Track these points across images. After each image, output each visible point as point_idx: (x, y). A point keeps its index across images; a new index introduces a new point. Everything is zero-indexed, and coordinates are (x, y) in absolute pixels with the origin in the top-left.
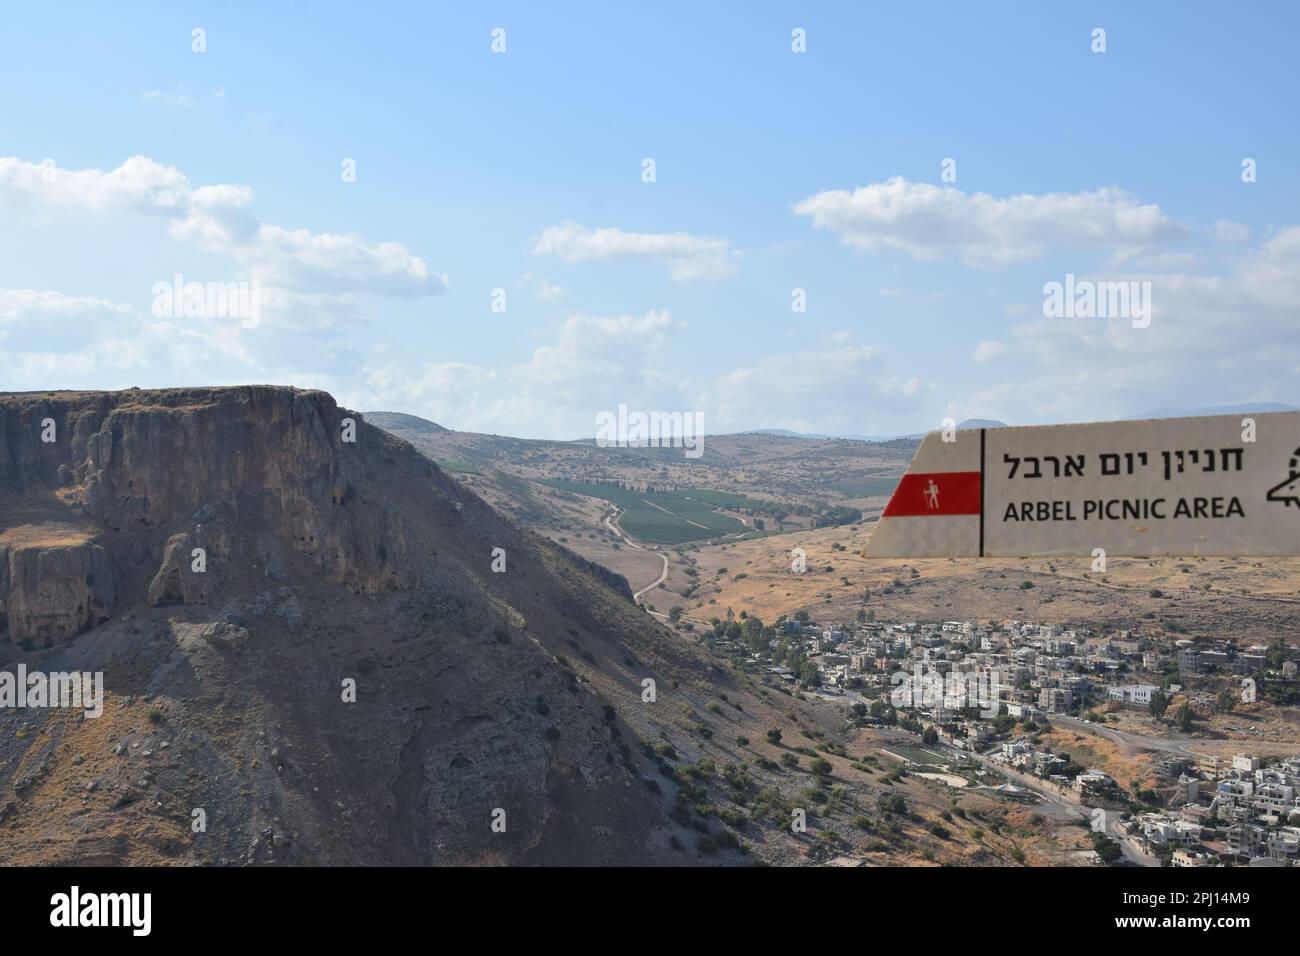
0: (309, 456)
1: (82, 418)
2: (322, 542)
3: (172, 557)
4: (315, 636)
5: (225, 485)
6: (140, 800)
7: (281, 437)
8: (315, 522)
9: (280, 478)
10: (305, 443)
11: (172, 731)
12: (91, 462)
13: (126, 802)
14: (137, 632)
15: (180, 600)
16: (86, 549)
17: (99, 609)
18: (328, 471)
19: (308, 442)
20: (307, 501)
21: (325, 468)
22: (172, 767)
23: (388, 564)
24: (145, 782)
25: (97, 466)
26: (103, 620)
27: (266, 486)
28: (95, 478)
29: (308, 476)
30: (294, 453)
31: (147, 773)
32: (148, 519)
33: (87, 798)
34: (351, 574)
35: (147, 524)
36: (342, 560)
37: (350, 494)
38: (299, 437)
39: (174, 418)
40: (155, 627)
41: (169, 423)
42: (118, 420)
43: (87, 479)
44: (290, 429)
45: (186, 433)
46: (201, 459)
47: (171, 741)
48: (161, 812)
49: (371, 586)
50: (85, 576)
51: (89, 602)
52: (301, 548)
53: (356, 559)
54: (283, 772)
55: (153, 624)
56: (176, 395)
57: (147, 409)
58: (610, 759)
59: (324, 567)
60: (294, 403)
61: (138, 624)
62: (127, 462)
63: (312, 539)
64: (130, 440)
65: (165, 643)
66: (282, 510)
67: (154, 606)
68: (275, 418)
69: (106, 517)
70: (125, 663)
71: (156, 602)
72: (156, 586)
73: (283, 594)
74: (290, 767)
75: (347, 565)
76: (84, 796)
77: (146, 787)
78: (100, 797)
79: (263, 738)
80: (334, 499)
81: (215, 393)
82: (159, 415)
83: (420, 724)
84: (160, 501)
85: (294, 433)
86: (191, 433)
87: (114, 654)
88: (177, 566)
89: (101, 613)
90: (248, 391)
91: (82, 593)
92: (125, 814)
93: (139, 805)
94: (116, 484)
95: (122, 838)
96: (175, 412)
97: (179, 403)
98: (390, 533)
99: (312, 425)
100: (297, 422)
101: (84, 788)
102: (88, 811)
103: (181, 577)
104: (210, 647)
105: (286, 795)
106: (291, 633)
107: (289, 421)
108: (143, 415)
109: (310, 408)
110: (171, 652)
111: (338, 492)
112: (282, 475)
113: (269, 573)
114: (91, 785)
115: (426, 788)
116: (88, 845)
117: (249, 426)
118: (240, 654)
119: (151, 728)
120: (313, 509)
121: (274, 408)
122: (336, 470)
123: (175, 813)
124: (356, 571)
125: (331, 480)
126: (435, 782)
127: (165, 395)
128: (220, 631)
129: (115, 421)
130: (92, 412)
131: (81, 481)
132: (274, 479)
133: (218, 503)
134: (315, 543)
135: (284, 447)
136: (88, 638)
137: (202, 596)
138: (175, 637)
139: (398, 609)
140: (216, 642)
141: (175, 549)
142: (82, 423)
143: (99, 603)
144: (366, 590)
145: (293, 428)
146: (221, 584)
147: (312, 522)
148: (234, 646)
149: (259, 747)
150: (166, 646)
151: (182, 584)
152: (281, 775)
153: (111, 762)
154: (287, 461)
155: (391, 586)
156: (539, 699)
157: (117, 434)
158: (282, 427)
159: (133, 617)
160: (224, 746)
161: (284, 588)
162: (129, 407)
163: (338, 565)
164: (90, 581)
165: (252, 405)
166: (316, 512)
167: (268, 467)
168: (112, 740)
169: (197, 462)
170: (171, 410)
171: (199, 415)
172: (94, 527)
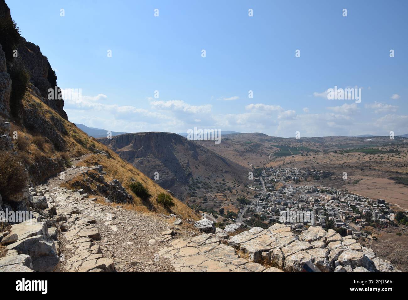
3: (138, 152)
12: (133, 141)
15: (138, 157)
16: (129, 151)
36: (156, 153)
37: (159, 145)
39: (142, 136)
45: (142, 138)
57: (139, 135)
58: (182, 179)
72: (136, 156)
80: (157, 146)
82: (140, 136)
90: (149, 132)
111: (157, 145)
128: (140, 161)
133: (145, 146)
138: (135, 161)
147: (154, 148)
155: (163, 157)
156: (177, 171)
157: (136, 138)
164: (129, 155)
165: (149, 134)
170: (142, 135)
171: (144, 136)
172: (132, 149)
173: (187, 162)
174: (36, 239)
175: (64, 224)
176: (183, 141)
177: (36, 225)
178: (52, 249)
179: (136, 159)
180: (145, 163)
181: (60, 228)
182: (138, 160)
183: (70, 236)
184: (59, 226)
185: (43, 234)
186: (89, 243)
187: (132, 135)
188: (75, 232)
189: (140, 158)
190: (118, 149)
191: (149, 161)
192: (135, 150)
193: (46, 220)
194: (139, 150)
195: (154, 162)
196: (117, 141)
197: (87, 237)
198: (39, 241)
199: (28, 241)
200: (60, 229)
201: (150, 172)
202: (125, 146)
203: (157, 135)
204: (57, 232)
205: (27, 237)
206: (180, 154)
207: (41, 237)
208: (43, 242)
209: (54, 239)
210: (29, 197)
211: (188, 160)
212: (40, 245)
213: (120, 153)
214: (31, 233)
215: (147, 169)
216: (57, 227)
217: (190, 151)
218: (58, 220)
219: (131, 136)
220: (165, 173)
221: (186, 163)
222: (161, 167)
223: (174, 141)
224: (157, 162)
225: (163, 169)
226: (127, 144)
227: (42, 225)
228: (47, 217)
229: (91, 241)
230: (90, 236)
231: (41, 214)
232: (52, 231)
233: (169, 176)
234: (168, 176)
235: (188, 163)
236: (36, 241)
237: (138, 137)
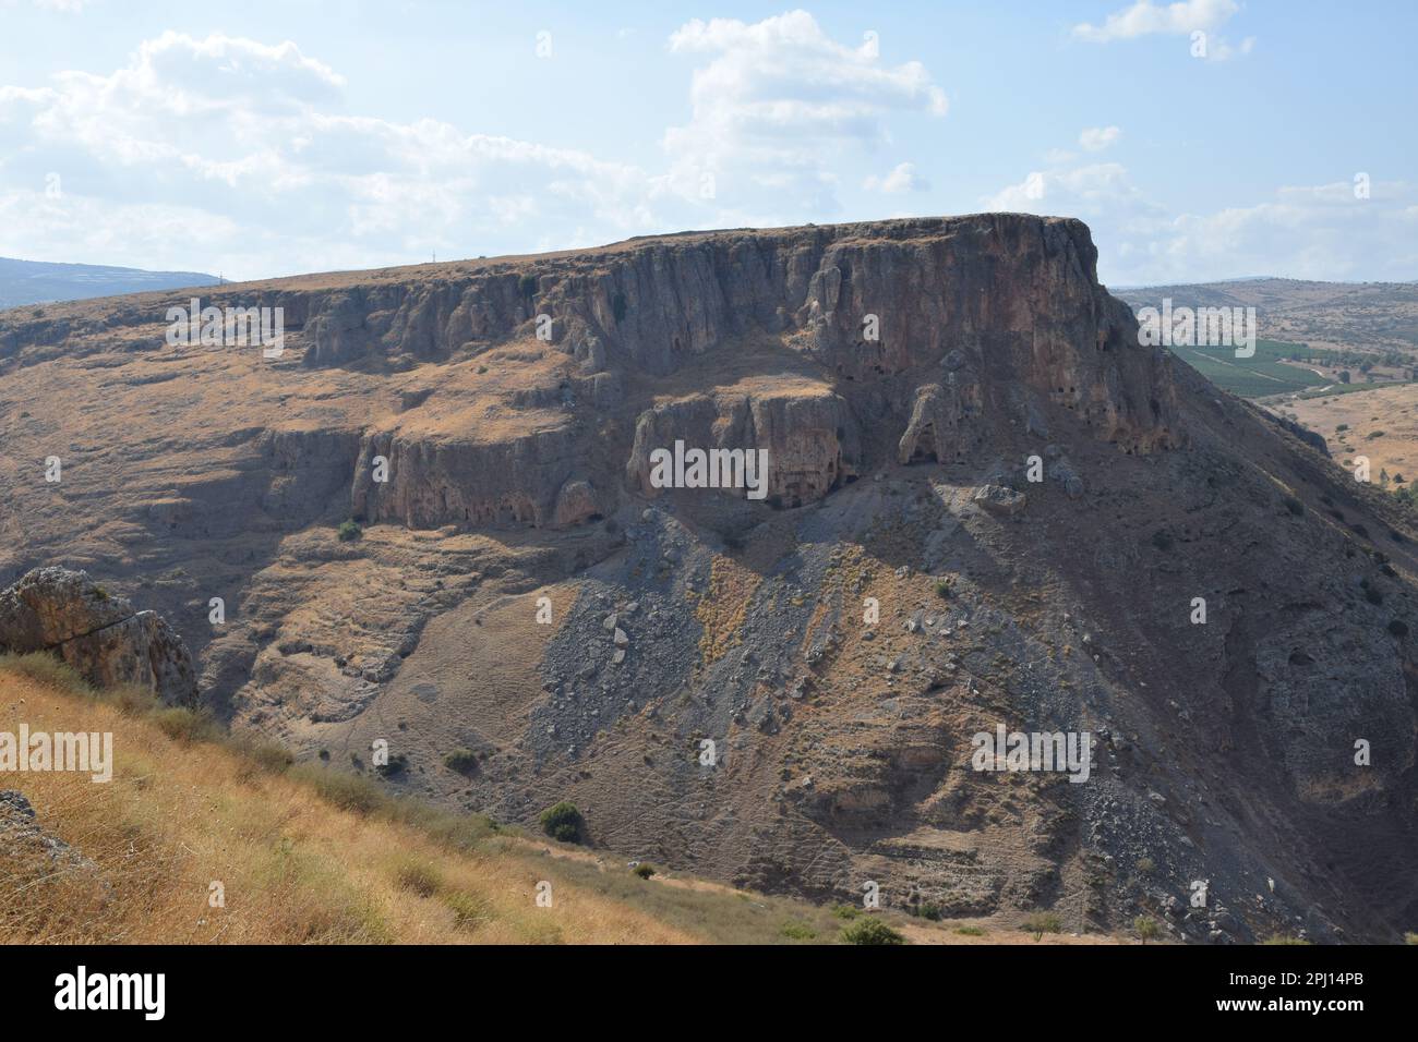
0: (1067, 293)
1: (798, 255)
2: (1086, 394)
3: (924, 410)
4: (1098, 503)
5: (968, 329)
6: (953, 685)
7: (1032, 272)
8: (1077, 371)
9: (1029, 319)
10: (1062, 279)
11: (966, 608)
12: (815, 303)
13: (936, 687)
14: (894, 493)
15: (933, 458)
16: (833, 400)
17: (849, 466)
18: (1089, 312)
19: (1065, 277)
20: (1068, 346)
21: (1085, 307)
22: (977, 649)
23: (1161, 420)
24: (953, 666)
25: (824, 307)
26: (852, 479)
27: (1012, 329)
28: (824, 321)
29: (1067, 317)
30: (1047, 291)
31: (952, 656)
32: (883, 365)
33: (890, 680)
34: (1121, 431)
35: (882, 372)
36: (1112, 415)
37: (1114, 338)
38: (1053, 273)
39: (906, 252)
40: (912, 488)
41: (904, 258)
42: (844, 255)
43: (810, 322)
44: (1043, 262)
45: (921, 268)
46: (940, 298)
47: (968, 619)
48: (977, 701)
49: (1144, 446)
50: (836, 430)
51: (838, 458)
52: (1059, 401)
53: (1129, 412)
54: (1100, 661)
55: (910, 485)
56: (902, 226)
57: (875, 242)
59: (1089, 422)
60: (1045, 231)
61: (895, 484)
62: (858, 302)
63: (1072, 390)
64: (861, 280)
65: (930, 507)
66: (1033, 355)
67: (905, 465)
68: (1024, 249)
69: (839, 364)
70: (891, 528)
71: (907, 460)
72: (907, 441)
73: (1053, 454)
74: (1108, 656)
75: (1118, 421)
76: (888, 677)
77: (955, 672)
78: (906, 679)
79: (1069, 620)
80: (1098, 344)
81: (948, 222)
82: (890, 248)
83: (1238, 610)
84: (896, 346)
85: (1046, 267)
86: (927, 269)
87: (876, 518)
88: (931, 420)
89: (851, 470)
90: (990, 219)
91: (832, 449)
92: (939, 701)
93: (953, 691)
94: (846, 328)
95: (943, 729)
96: (906, 245)
97: (908, 236)
98: (1160, 383)
99: (1068, 258)
100: (1051, 254)
101: (883, 668)
102: (897, 694)
103: (935, 433)
104: (984, 513)
105: (1112, 689)
106: (1071, 499)
107: (1041, 253)
108: (872, 249)
109: (1064, 237)
110: (940, 518)
111: (1102, 335)
112: (1033, 317)
113: (1032, 430)
114: (891, 665)
115: (1264, 688)
116: (908, 733)
117: (992, 260)
118: (1019, 522)
119: (942, 604)
120: (1075, 356)
121: (1022, 238)
122: (1098, 309)
123: (995, 703)
124: (1129, 428)
125: (1095, 322)
126: (1274, 683)
127: (889, 227)
128: (995, 496)
129: (840, 257)
130: (806, 248)
131: (804, 325)
132: (1022, 322)
133: (962, 348)
134: (1078, 395)
135: (1035, 284)
136: (842, 498)
137: (959, 454)
138: (939, 499)
139: (1180, 473)
140: (991, 507)
141: (927, 401)
142: (798, 260)
143: (848, 460)
144: (1139, 450)
145: (1047, 261)
146: (980, 441)
147: (1073, 370)
148: (1012, 512)
149: (1068, 631)
150: (932, 510)
151: (936, 440)
152: (1100, 664)
153: (906, 639)
154: (1038, 301)
155: (1164, 446)
156: (1364, 585)
157: (845, 272)
158: (1033, 260)
159: (886, 476)
160: (1029, 629)
161: (1052, 446)
162: (854, 240)
163: (1107, 421)
164: (840, 435)
165: (994, 235)
166: (1079, 359)
167: (1014, 308)
168: (900, 615)
169: (936, 302)
170: (901, 244)
171: (936, 249)
196: (618, 307)
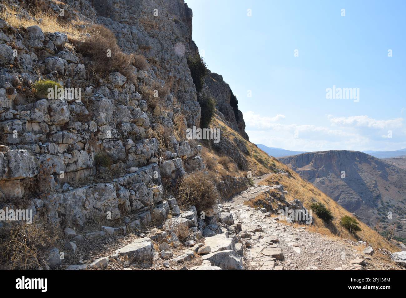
14: (313, 180)
21: (338, 161)
25: (314, 161)
37: (341, 164)
39: (322, 155)
46: (325, 160)
56: (324, 152)
57: (320, 154)
60: (335, 152)
62: (317, 160)
72: (317, 175)
81: (328, 151)
90: (331, 151)
91: (309, 175)
94: (316, 163)
111: (339, 164)
117: (331, 155)
128: (321, 180)
156: (362, 192)
157: (316, 157)
164: (309, 174)
167: (332, 161)
171: (325, 155)
172: (313, 168)
173: (374, 182)
174: (226, 253)
175: (248, 241)
176: (368, 159)
177: (225, 240)
178: (240, 264)
179: (317, 178)
180: (327, 183)
181: (245, 244)
182: (319, 180)
183: (254, 253)
184: (244, 243)
185: (231, 249)
186: (273, 263)
187: (313, 154)
188: (259, 250)
189: (322, 177)
190: (298, 168)
191: (330, 181)
192: (315, 170)
193: (233, 236)
194: (320, 169)
195: (337, 182)
196: (297, 161)
197: (271, 256)
198: (228, 255)
199: (219, 254)
200: (244, 246)
201: (332, 193)
202: (305, 165)
203: (339, 153)
204: (242, 248)
205: (218, 251)
206: (366, 174)
207: (230, 252)
208: (232, 257)
209: (240, 254)
210: (218, 213)
211: (375, 181)
212: (229, 260)
213: (300, 173)
214: (222, 247)
215: (328, 189)
216: (242, 243)
217: (378, 171)
218: (243, 237)
219: (311, 155)
220: (349, 195)
221: (373, 184)
222: (345, 187)
223: (358, 159)
224: (339, 182)
225: (347, 190)
226: (308, 163)
227: (231, 241)
228: (234, 233)
229: (275, 261)
230: (274, 256)
231: (228, 230)
232: (238, 246)
233: (354, 197)
234: (352, 197)
235: (376, 184)
236: (226, 255)
237: (319, 156)
